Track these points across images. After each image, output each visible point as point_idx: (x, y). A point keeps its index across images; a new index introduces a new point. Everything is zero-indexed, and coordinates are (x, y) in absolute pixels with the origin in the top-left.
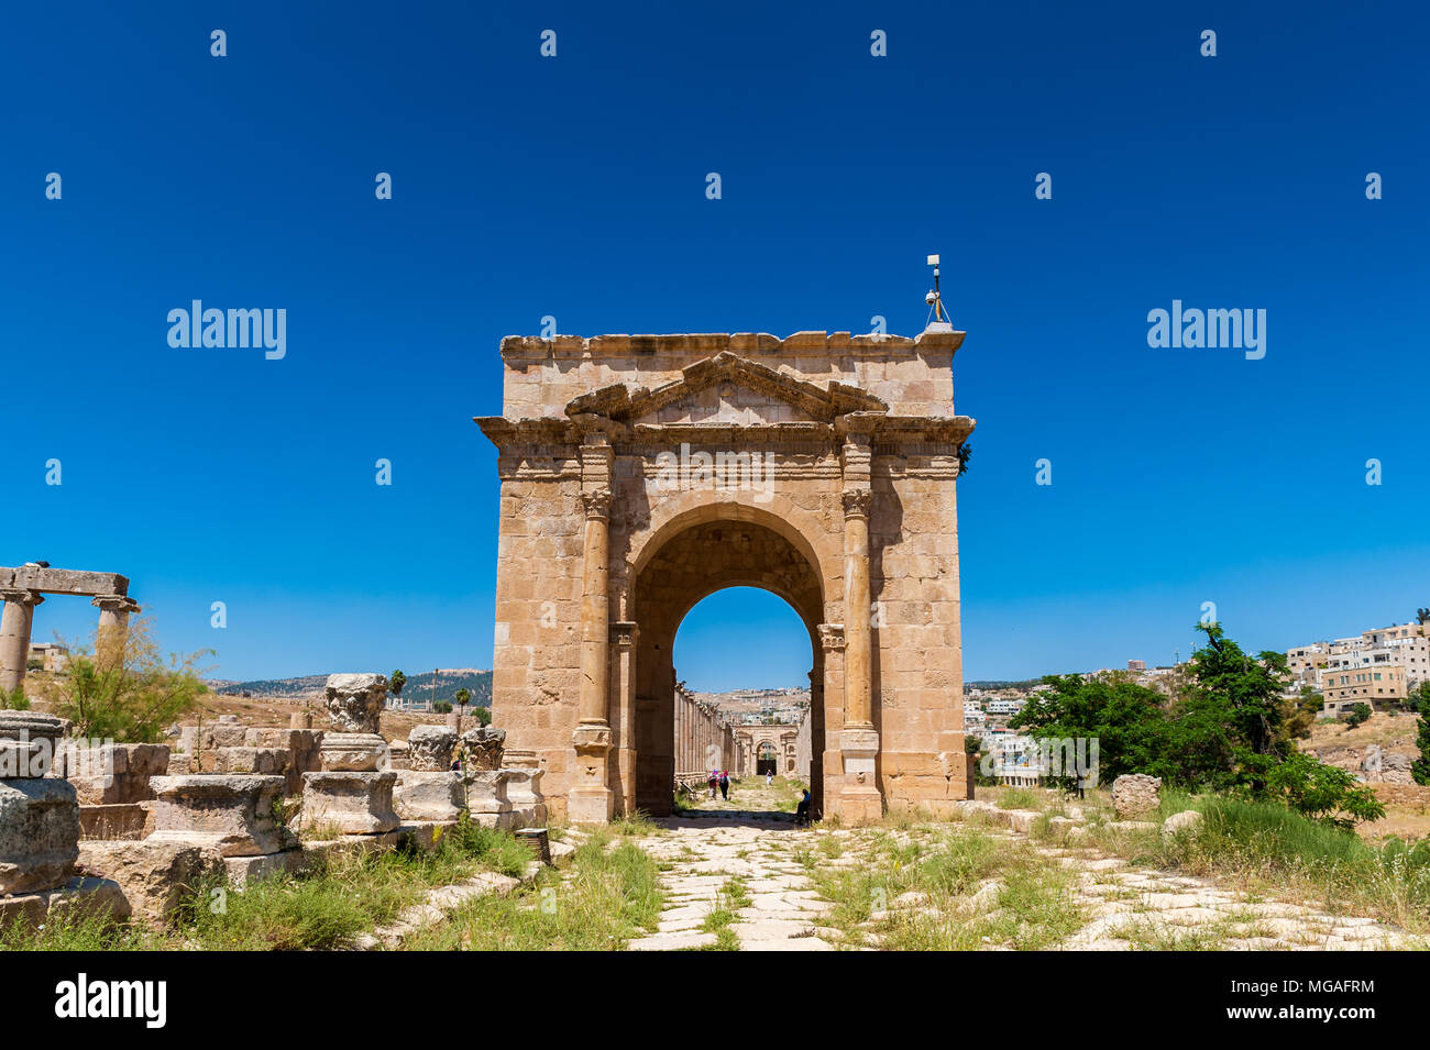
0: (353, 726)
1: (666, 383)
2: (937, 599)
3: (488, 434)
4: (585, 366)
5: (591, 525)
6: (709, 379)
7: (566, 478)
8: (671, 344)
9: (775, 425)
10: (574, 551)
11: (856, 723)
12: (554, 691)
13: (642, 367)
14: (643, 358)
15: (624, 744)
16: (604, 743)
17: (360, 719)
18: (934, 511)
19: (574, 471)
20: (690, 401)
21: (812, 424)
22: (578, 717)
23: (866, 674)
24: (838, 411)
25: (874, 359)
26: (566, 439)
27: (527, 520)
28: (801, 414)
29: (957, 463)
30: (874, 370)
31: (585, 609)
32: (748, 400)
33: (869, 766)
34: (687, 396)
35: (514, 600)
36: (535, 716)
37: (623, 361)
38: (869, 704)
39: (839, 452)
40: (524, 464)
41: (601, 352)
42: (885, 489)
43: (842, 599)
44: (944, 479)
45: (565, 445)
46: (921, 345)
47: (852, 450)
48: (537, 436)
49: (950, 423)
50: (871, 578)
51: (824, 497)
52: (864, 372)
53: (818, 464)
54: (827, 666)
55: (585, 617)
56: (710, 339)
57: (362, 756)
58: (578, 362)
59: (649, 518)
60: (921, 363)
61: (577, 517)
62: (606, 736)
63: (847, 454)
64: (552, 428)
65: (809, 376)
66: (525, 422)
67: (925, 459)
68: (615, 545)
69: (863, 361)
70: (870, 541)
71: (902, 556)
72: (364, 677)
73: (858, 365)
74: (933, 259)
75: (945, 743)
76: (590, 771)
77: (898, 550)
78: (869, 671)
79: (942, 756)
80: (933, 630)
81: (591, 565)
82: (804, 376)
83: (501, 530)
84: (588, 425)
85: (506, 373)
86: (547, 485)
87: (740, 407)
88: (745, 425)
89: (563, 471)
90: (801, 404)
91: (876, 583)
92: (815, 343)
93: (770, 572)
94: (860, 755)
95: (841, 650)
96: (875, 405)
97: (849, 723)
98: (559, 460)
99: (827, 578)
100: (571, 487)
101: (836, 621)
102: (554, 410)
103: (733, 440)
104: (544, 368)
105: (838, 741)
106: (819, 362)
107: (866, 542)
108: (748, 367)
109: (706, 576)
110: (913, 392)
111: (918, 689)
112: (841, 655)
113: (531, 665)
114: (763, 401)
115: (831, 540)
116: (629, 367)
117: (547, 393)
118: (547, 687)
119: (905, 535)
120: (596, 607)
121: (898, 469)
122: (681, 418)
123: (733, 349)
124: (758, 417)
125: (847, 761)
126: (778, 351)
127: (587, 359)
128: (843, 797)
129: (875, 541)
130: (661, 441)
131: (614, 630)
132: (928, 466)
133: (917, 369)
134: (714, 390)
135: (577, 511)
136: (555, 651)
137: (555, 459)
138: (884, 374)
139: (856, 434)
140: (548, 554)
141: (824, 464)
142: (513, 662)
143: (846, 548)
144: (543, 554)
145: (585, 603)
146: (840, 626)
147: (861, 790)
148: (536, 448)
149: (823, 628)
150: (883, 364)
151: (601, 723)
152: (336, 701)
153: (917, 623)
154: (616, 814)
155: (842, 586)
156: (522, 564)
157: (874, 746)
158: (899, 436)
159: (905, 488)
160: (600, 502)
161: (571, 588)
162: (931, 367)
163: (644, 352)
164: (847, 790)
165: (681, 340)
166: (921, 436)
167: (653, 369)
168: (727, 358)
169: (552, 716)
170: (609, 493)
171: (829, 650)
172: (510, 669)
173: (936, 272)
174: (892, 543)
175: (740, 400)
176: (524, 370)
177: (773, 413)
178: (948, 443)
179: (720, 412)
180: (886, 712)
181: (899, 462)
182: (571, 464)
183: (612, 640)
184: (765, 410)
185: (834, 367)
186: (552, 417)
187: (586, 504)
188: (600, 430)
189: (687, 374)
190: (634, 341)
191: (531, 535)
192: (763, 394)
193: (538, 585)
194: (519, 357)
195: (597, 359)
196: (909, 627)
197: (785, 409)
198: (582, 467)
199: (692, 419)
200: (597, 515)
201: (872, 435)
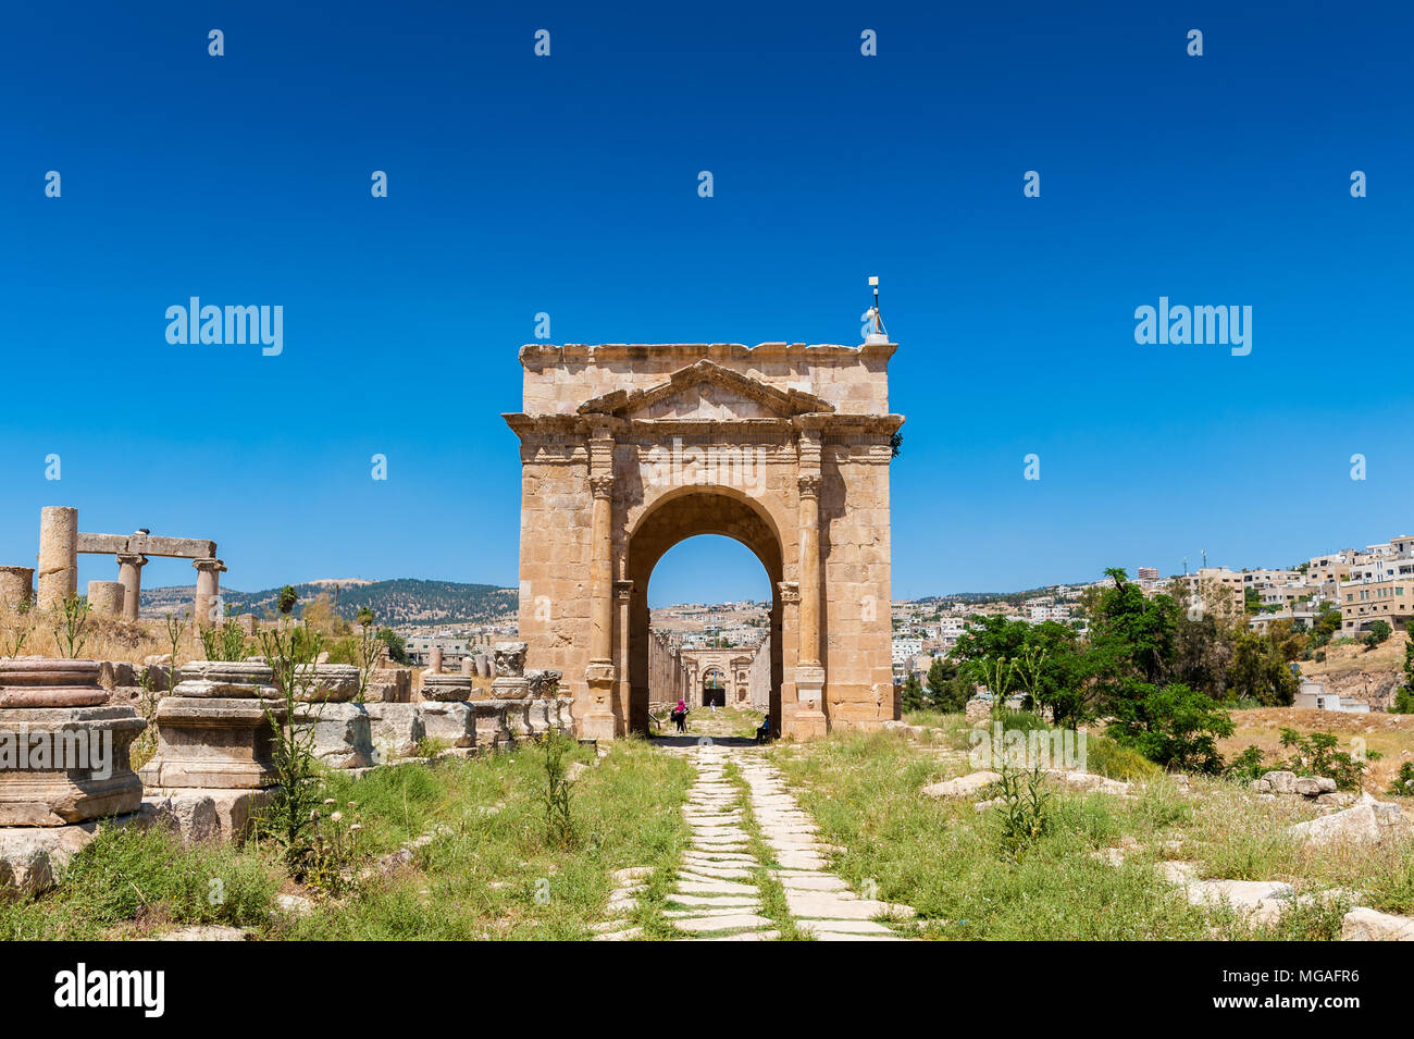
0: (512, 673)
1: (657, 384)
2: (872, 562)
3: (512, 426)
4: (591, 369)
5: (598, 505)
6: (691, 382)
7: (576, 462)
8: (660, 351)
9: (744, 420)
10: (583, 522)
11: (807, 662)
12: (568, 637)
13: (637, 370)
14: (637, 363)
15: (624, 679)
16: (610, 678)
17: (515, 669)
18: (871, 491)
19: (582, 456)
20: (675, 398)
21: (774, 420)
22: (589, 657)
23: (815, 623)
24: (795, 412)
25: (824, 365)
26: (575, 430)
27: (544, 496)
28: (766, 409)
29: (890, 452)
30: (825, 373)
31: (593, 571)
32: (723, 398)
33: (817, 695)
34: (673, 394)
35: (534, 563)
36: (553, 656)
37: (620, 365)
38: (817, 646)
39: (796, 443)
40: (542, 449)
41: (603, 357)
42: (832, 473)
43: (797, 562)
44: (880, 464)
45: (574, 434)
46: (862, 353)
47: (806, 443)
48: (552, 428)
49: (885, 420)
50: (820, 544)
51: (784, 478)
52: (817, 375)
53: (779, 452)
54: (785, 615)
55: (593, 578)
56: (692, 348)
57: (519, 690)
58: (584, 365)
59: (643, 496)
60: (862, 368)
61: (584, 495)
62: (612, 673)
63: (802, 446)
64: (565, 422)
65: (772, 378)
66: (543, 418)
67: (865, 448)
68: (617, 518)
69: (816, 366)
70: (820, 514)
71: (845, 527)
72: (517, 644)
73: (812, 370)
74: (873, 281)
75: (876, 677)
76: (600, 700)
77: (842, 521)
78: (818, 620)
79: (875, 687)
80: (869, 587)
81: (597, 536)
82: (767, 378)
83: (523, 505)
84: (596, 423)
85: (525, 374)
86: (562, 468)
87: (716, 404)
88: (720, 420)
89: (573, 457)
90: (766, 402)
91: (824, 548)
92: (778, 351)
93: (735, 523)
94: (810, 686)
95: (797, 603)
96: (824, 408)
97: (802, 661)
98: (570, 447)
99: (785, 544)
100: (581, 470)
101: (792, 580)
102: (566, 406)
103: (711, 433)
104: (556, 370)
105: (793, 675)
106: (780, 367)
107: (816, 518)
108: (723, 372)
109: (678, 527)
110: (856, 392)
111: (856, 634)
112: (796, 607)
114: (735, 399)
115: (789, 514)
116: (626, 369)
117: (559, 392)
118: (561, 633)
119: (848, 509)
120: (603, 570)
121: (843, 456)
122: (668, 413)
123: (712, 357)
124: (730, 412)
125: (800, 691)
126: (747, 358)
127: (591, 363)
128: (797, 719)
129: (824, 515)
130: (652, 432)
131: (616, 587)
132: (867, 453)
133: (859, 374)
134: (695, 391)
135: (585, 490)
136: (568, 605)
137: (567, 447)
138: (833, 376)
139: (809, 431)
140: (561, 525)
141: (783, 452)
143: (801, 521)
144: (558, 525)
145: (595, 566)
146: (795, 584)
147: (810, 714)
148: (550, 437)
149: (782, 585)
150: (832, 369)
151: (607, 662)
152: (501, 659)
153: (856, 581)
154: (619, 733)
155: (797, 552)
156: (540, 533)
157: (821, 680)
158: (844, 429)
159: (848, 471)
160: (605, 484)
161: (580, 553)
162: (870, 371)
163: (638, 358)
164: (800, 714)
165: (669, 348)
166: (861, 429)
167: (645, 372)
168: (706, 365)
169: (566, 656)
170: (612, 477)
171: (787, 603)
172: (532, 618)
173: (876, 291)
174: (838, 516)
175: (717, 398)
176: (540, 372)
177: (743, 409)
178: (882, 436)
179: (700, 408)
180: (831, 652)
181: (844, 450)
182: (580, 451)
183: (615, 596)
184: (737, 405)
185: (793, 372)
186: (564, 413)
187: (593, 486)
188: (605, 426)
189: (674, 378)
190: (630, 349)
191: (547, 509)
192: (735, 394)
193: (554, 551)
194: (537, 361)
195: (600, 363)
196: (850, 584)
197: (753, 406)
198: (590, 455)
199: (678, 414)
200: (603, 495)
201: (822, 431)
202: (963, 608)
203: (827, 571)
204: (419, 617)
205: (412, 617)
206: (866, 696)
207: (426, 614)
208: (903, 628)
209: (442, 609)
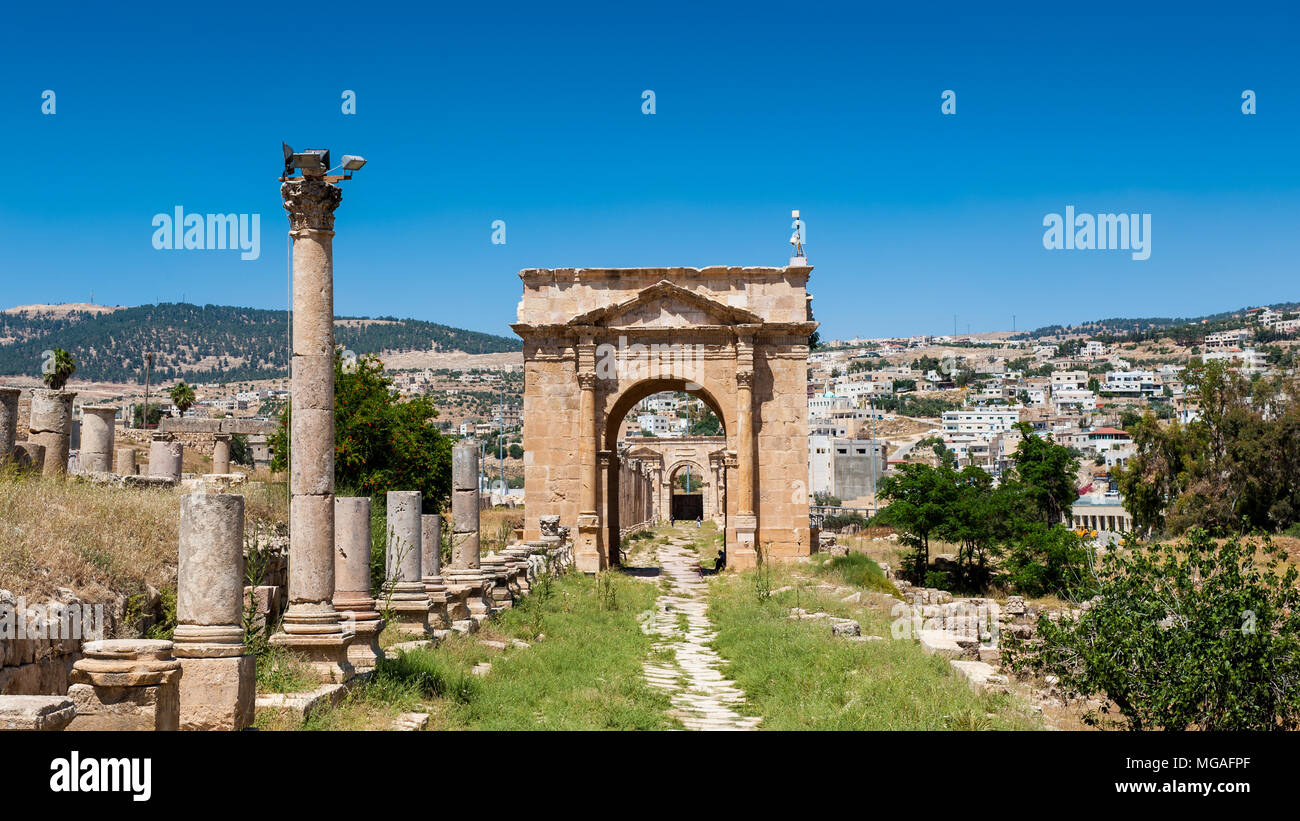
1: (628, 299)
2: (794, 435)
3: (518, 333)
4: (575, 286)
5: (584, 394)
6: (654, 296)
7: (566, 359)
8: (629, 273)
9: (695, 327)
10: (573, 406)
11: (744, 513)
12: (562, 493)
13: (612, 288)
14: (613, 281)
15: (605, 526)
16: (596, 526)
18: (792, 380)
19: (571, 356)
20: (642, 309)
21: (718, 327)
22: (579, 510)
23: (750, 482)
24: (734, 322)
25: (757, 282)
26: (566, 335)
27: (542, 386)
28: (711, 319)
29: (808, 349)
30: (757, 288)
31: (582, 445)
32: (679, 308)
33: (751, 537)
34: (641, 306)
35: (535, 437)
36: (551, 509)
37: (599, 283)
38: (751, 500)
39: (734, 345)
40: (540, 350)
41: (586, 277)
42: (763, 367)
43: (736, 435)
44: (800, 359)
45: (565, 339)
46: (787, 273)
47: (742, 345)
48: (548, 334)
49: (803, 326)
50: (754, 423)
51: (726, 373)
52: (751, 290)
53: (722, 350)
54: (728, 477)
55: (582, 450)
56: (655, 271)
58: (571, 284)
59: (618, 385)
60: (786, 284)
61: (573, 385)
62: (597, 522)
63: (739, 348)
64: (558, 330)
65: (716, 293)
66: (541, 327)
67: (788, 347)
68: (598, 404)
69: (750, 284)
70: (753, 400)
71: (773, 409)
73: (747, 285)
74: (796, 213)
75: (797, 523)
76: (588, 542)
77: (770, 404)
78: (751, 480)
79: (796, 531)
80: (791, 454)
81: (584, 417)
82: (712, 294)
83: (526, 394)
84: (583, 332)
85: (525, 291)
86: (553, 364)
87: (673, 313)
88: (677, 327)
89: (564, 356)
90: (712, 314)
91: (756, 425)
92: (721, 272)
94: (746, 531)
95: (736, 467)
96: (755, 320)
97: (740, 512)
98: (561, 348)
99: (728, 420)
100: (571, 365)
101: (733, 449)
102: (558, 318)
103: (669, 337)
104: (550, 288)
105: (734, 522)
106: (723, 283)
107: (750, 403)
108: (679, 290)
110: (783, 303)
111: (781, 490)
112: (735, 471)
113: (548, 477)
114: (688, 309)
115: (730, 399)
116: (603, 287)
117: (552, 305)
118: (557, 491)
119: (775, 395)
120: (588, 444)
121: (771, 354)
122: (636, 321)
123: (670, 278)
124: (684, 321)
125: (739, 535)
126: (697, 278)
127: (577, 282)
128: (738, 556)
129: (756, 400)
131: (599, 456)
132: (790, 351)
133: (784, 288)
134: (657, 302)
135: (574, 382)
136: (562, 469)
137: (559, 348)
138: (763, 291)
139: (744, 336)
140: (557, 408)
141: (725, 351)
142: (537, 476)
143: (739, 406)
144: (553, 409)
145: (583, 442)
146: (734, 452)
147: (746, 551)
148: (546, 340)
149: (725, 454)
150: (762, 286)
151: (593, 514)
153: (782, 450)
154: (602, 566)
155: (736, 428)
156: (540, 414)
157: (754, 526)
158: (772, 334)
159: (775, 365)
160: (590, 379)
161: (571, 429)
162: (793, 286)
163: (613, 278)
164: (738, 552)
165: (636, 271)
166: (785, 332)
167: (619, 289)
168: (665, 284)
169: (561, 509)
170: (595, 373)
171: (729, 467)
172: (535, 480)
173: (797, 222)
174: (767, 400)
175: (674, 308)
176: (537, 289)
177: (695, 318)
178: (802, 336)
179: (661, 318)
180: (763, 504)
181: (772, 348)
182: (569, 351)
183: (598, 462)
184: (689, 315)
185: (732, 287)
186: (557, 323)
187: (580, 380)
188: (589, 334)
189: (641, 294)
190: (606, 271)
191: (545, 396)
192: (688, 305)
193: (550, 429)
194: (534, 281)
195: (583, 282)
196: (777, 452)
197: (702, 315)
198: (578, 356)
199: (644, 322)
200: (587, 386)
201: (755, 337)
202: (1099, 348)
203: (760, 445)
204: (196, 368)
205: (185, 368)
206: (789, 537)
207: (208, 363)
208: (991, 388)
209: (236, 354)
